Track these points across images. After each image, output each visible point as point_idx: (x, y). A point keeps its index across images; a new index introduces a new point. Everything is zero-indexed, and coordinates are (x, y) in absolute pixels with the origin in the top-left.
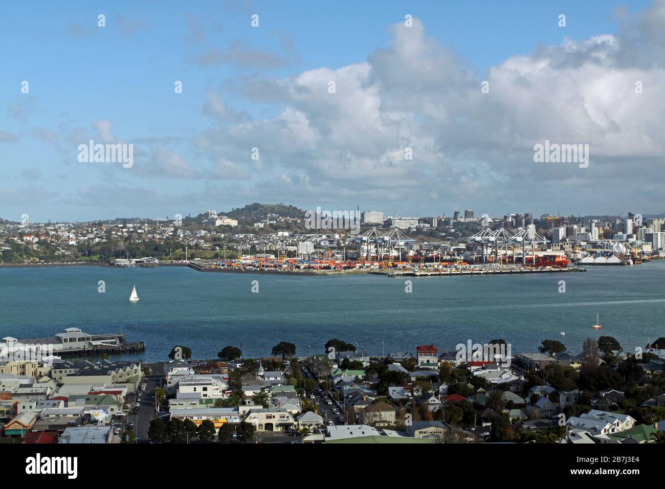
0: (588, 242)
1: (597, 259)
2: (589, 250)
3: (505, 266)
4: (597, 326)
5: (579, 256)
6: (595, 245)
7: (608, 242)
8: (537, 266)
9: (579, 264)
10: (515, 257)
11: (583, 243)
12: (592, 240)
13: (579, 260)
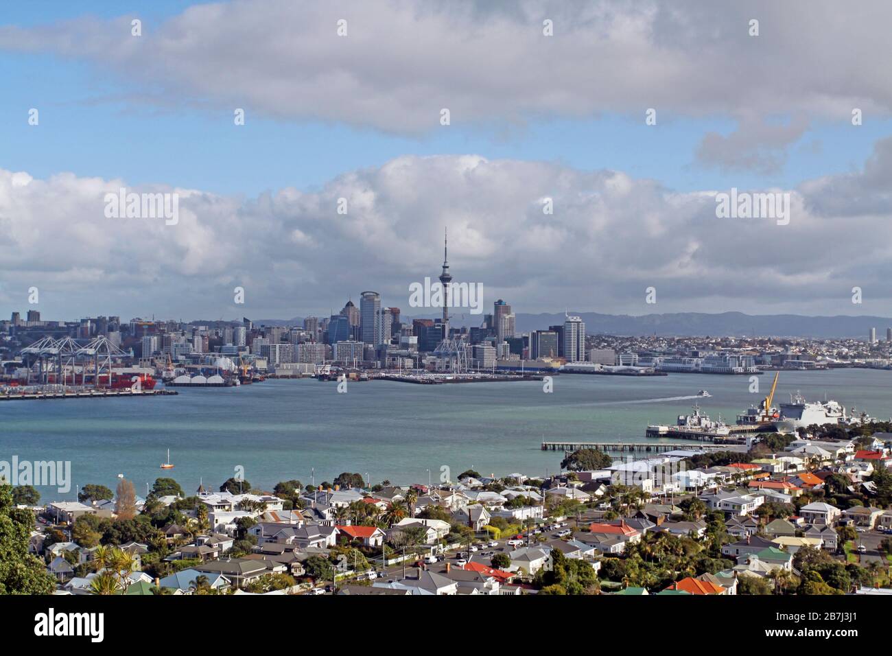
0: (188, 356)
1: (195, 377)
2: (189, 366)
3: (70, 387)
4: (167, 466)
5: (173, 374)
6: (195, 359)
7: (214, 356)
8: (113, 387)
9: (171, 385)
10: (84, 375)
11: (181, 358)
12: (193, 353)
13: (172, 379)
